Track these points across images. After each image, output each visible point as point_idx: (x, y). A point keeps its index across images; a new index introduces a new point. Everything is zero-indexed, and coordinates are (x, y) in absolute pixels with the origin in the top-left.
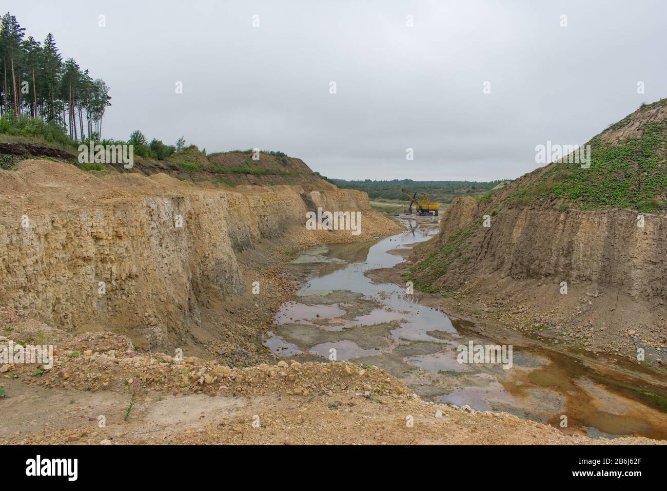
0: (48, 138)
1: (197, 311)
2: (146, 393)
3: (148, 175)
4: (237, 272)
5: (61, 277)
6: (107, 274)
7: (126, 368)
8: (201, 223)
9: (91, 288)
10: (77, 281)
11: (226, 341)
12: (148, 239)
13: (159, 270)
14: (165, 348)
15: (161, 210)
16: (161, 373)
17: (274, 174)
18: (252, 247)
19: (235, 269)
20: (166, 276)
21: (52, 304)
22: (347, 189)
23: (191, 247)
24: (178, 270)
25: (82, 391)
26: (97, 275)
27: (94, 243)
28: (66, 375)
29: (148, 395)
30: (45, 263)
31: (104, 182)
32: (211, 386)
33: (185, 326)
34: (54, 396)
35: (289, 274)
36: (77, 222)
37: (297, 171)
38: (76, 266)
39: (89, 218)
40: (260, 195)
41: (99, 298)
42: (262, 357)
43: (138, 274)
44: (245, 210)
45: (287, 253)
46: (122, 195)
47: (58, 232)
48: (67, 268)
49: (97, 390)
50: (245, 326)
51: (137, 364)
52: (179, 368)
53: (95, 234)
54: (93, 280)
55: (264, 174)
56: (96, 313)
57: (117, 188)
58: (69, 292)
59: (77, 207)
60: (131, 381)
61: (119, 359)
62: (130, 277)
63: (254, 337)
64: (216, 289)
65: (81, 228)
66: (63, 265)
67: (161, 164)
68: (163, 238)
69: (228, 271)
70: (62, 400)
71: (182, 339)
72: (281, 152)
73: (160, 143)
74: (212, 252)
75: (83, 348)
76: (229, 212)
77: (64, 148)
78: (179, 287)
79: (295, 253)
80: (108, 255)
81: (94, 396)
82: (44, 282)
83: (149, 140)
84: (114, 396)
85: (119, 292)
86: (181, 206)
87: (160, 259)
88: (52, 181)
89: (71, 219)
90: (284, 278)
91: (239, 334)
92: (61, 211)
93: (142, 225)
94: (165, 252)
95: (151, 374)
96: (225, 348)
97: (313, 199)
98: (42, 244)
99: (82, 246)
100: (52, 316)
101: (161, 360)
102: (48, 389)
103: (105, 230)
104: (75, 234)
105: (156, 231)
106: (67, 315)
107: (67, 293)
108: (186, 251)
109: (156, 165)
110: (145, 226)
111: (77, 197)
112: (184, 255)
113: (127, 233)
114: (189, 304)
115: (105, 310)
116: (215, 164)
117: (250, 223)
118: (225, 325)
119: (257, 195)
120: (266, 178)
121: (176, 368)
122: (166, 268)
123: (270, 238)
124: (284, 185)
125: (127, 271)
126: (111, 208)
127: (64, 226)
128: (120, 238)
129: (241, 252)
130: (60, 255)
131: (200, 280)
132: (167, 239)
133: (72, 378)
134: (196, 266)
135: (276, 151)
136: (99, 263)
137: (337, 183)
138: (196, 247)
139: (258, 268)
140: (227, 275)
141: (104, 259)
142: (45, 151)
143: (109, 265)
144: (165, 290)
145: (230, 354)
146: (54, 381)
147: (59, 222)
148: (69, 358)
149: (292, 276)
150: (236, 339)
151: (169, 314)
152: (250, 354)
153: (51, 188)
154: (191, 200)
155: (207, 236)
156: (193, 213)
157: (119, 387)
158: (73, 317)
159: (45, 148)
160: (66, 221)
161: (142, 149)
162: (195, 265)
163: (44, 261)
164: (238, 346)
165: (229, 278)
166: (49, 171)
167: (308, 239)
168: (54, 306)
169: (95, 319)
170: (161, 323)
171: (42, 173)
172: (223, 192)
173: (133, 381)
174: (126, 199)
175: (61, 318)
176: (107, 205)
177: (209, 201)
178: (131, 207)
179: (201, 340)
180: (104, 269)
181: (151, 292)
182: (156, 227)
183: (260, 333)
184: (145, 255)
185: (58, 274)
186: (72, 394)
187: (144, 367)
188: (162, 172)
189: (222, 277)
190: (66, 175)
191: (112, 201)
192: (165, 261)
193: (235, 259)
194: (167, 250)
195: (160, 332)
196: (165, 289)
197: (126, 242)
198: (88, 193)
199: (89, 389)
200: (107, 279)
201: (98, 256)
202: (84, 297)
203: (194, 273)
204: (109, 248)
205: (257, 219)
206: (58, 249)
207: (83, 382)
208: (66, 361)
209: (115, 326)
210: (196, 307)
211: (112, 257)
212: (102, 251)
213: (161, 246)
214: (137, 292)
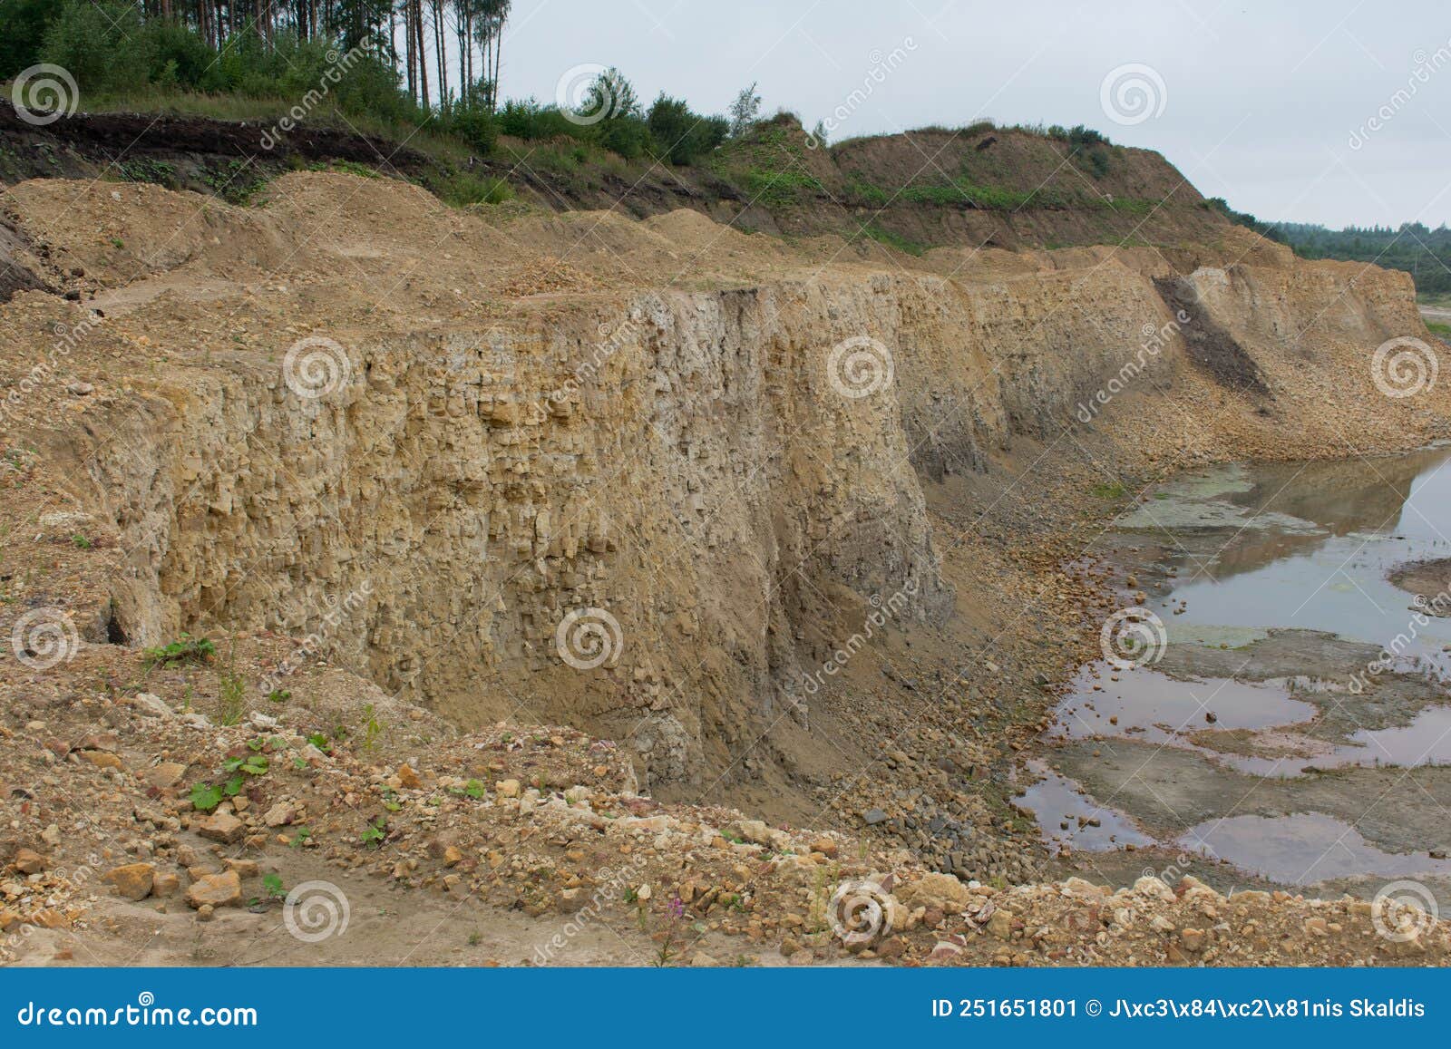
0: (348, 102)
1: (795, 674)
2: (695, 935)
3: (641, 215)
4: (929, 550)
5: (393, 541)
6: (522, 537)
7: (628, 849)
8: (810, 378)
9: (476, 579)
10: (436, 555)
11: (887, 779)
12: (646, 428)
13: (678, 531)
14: (695, 787)
15: (686, 333)
16: (739, 877)
17: (1058, 207)
18: (979, 464)
19: (920, 538)
20: (699, 552)
21: (368, 623)
22: (1331, 261)
23: (779, 459)
24: (735, 533)
25: (501, 911)
26: (492, 537)
27: (486, 435)
28: (451, 854)
29: (703, 946)
30: (349, 496)
31: (510, 242)
32: (904, 939)
33: (757, 719)
34: (420, 916)
35: (1106, 563)
36: (438, 369)
37: (1145, 193)
38: (432, 508)
39: (472, 358)
40: (1008, 283)
41: (498, 613)
42: (1010, 844)
43: (614, 542)
44: (955, 336)
45: (1101, 489)
46: (566, 283)
47: (383, 398)
48: (408, 513)
49: (544, 912)
50: (952, 736)
51: (661, 841)
52: (798, 865)
53: (489, 408)
54: (483, 557)
55: (1028, 209)
56: (489, 660)
57: (549, 259)
58: (413, 588)
59: (437, 321)
60: (644, 892)
61: (605, 819)
62: (590, 549)
63: (981, 774)
64: (856, 603)
65: (448, 390)
66: (396, 504)
67: (683, 181)
68: (690, 424)
69: (895, 544)
70: (443, 931)
71: (749, 763)
72: (1088, 127)
73: (680, 107)
74: (846, 479)
75: (492, 770)
76: (902, 340)
77: (394, 133)
78: (738, 589)
79: (1129, 489)
80: (525, 475)
81: (536, 927)
82: (344, 554)
83: (645, 102)
84: (595, 935)
85: (557, 598)
86: (750, 321)
87: (681, 496)
88: (361, 240)
89: (421, 359)
90: (1091, 576)
91: (933, 761)
92: (393, 335)
93: (627, 384)
94: (696, 473)
95: (706, 876)
96: (884, 804)
97: (1201, 296)
98: (341, 438)
99: (449, 446)
100: (365, 659)
101: (732, 832)
102: (400, 891)
103: (518, 394)
104: (431, 406)
105: (668, 402)
106: (407, 659)
107: (407, 593)
108: (763, 470)
109: (665, 184)
110: (637, 383)
111: (436, 288)
112: (753, 484)
113: (581, 407)
114: (770, 648)
115: (516, 653)
116: (858, 175)
117: (971, 380)
118: (885, 726)
119: (998, 283)
120: (1032, 222)
121: (786, 866)
122: (698, 529)
123: (1041, 434)
124: (1095, 248)
125: (581, 532)
126: (535, 324)
127: (401, 382)
128: (562, 421)
129: (940, 482)
130: (388, 470)
131: (806, 570)
132: (703, 431)
133: (468, 865)
134: (791, 523)
135: (1068, 125)
136: (501, 502)
137: (1289, 237)
138: (793, 459)
139: (998, 538)
140: (895, 557)
141: (513, 488)
142: (341, 143)
143: (527, 510)
144: (697, 597)
145: (902, 824)
146: (416, 868)
147: (387, 368)
148: (457, 801)
149: (1117, 570)
150: (920, 778)
151: (708, 676)
152: (970, 832)
153: (360, 260)
154: (781, 299)
155: (831, 424)
156: (787, 345)
157: (610, 909)
158: (425, 668)
159: (342, 135)
160: (405, 365)
161: (624, 131)
162: (788, 518)
163: (346, 488)
164: (929, 800)
165: (899, 567)
166: (357, 210)
167: (1179, 442)
168: (372, 631)
169: (488, 680)
170: (683, 706)
171: (333, 213)
172: (879, 272)
173: (653, 894)
174: (578, 297)
175: (390, 668)
176: (525, 316)
177: (840, 302)
178: (596, 322)
179: (806, 771)
180: (515, 522)
181: (652, 601)
182: (668, 388)
183: (1003, 763)
184: (635, 480)
185: (382, 531)
186: (469, 914)
187: (685, 850)
188: (683, 205)
189: (879, 565)
190: (399, 220)
191: (534, 303)
192: (697, 501)
193: (921, 504)
194: (702, 467)
195: (682, 735)
196: (696, 593)
197: (578, 437)
198: (469, 278)
199: (519, 905)
200: (521, 552)
201: (498, 479)
202: (456, 608)
203: (787, 548)
204: (528, 453)
205: (997, 367)
206: (383, 454)
207: (499, 881)
208: (448, 809)
209: (543, 704)
210: (791, 658)
211: (538, 483)
212: (508, 464)
213: (685, 452)
214: (610, 600)
